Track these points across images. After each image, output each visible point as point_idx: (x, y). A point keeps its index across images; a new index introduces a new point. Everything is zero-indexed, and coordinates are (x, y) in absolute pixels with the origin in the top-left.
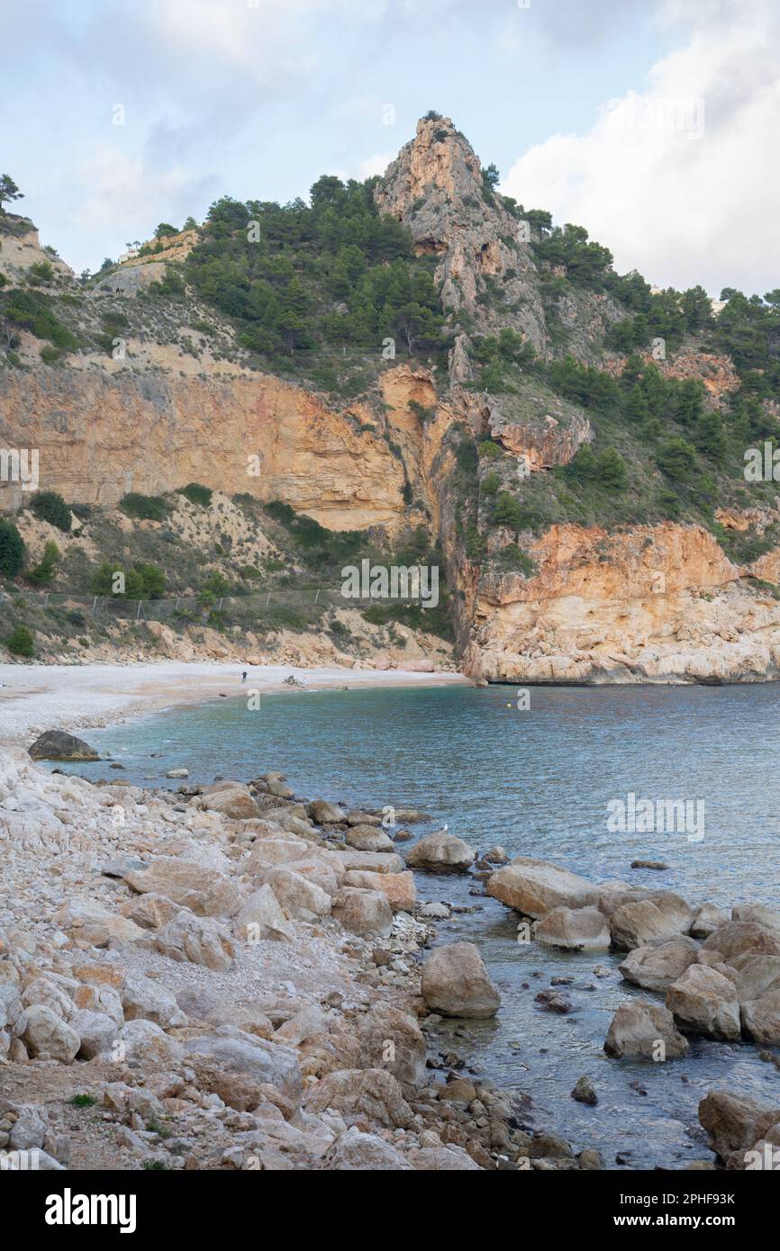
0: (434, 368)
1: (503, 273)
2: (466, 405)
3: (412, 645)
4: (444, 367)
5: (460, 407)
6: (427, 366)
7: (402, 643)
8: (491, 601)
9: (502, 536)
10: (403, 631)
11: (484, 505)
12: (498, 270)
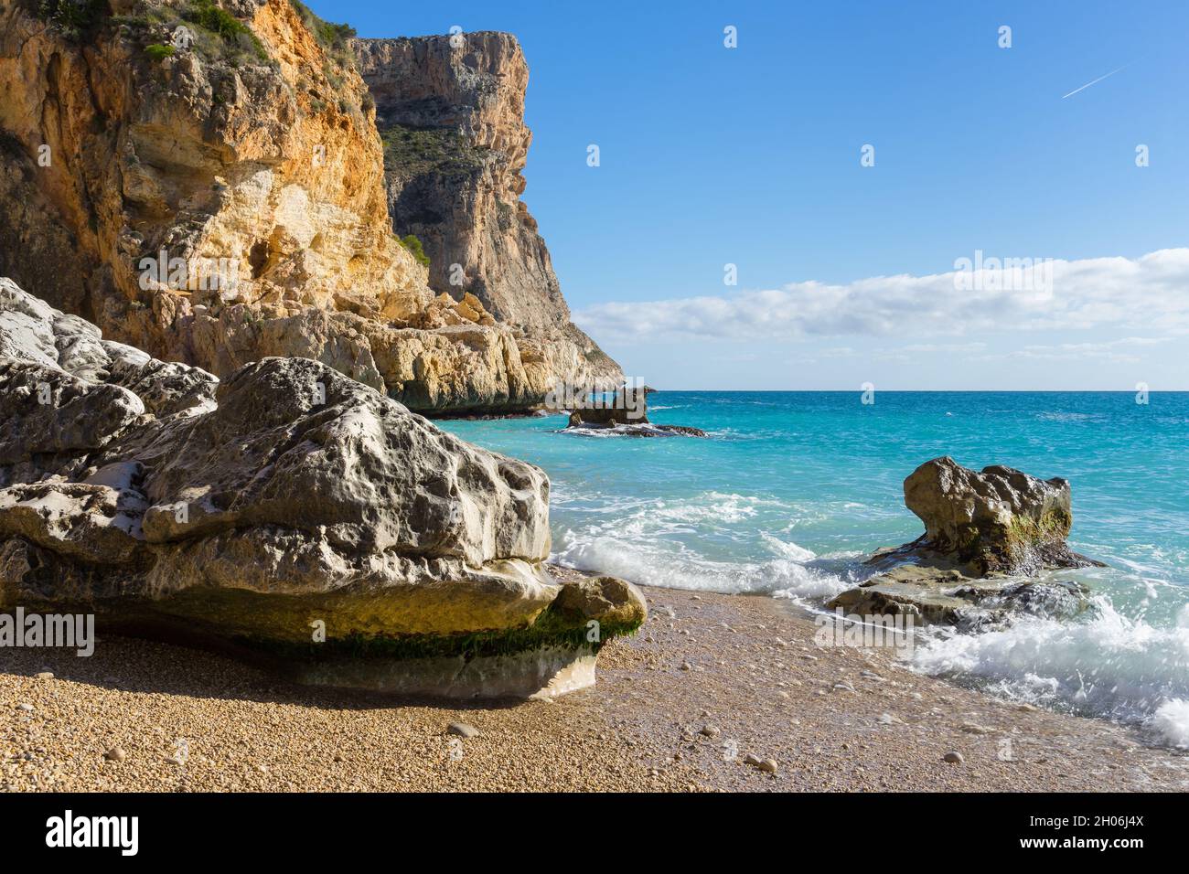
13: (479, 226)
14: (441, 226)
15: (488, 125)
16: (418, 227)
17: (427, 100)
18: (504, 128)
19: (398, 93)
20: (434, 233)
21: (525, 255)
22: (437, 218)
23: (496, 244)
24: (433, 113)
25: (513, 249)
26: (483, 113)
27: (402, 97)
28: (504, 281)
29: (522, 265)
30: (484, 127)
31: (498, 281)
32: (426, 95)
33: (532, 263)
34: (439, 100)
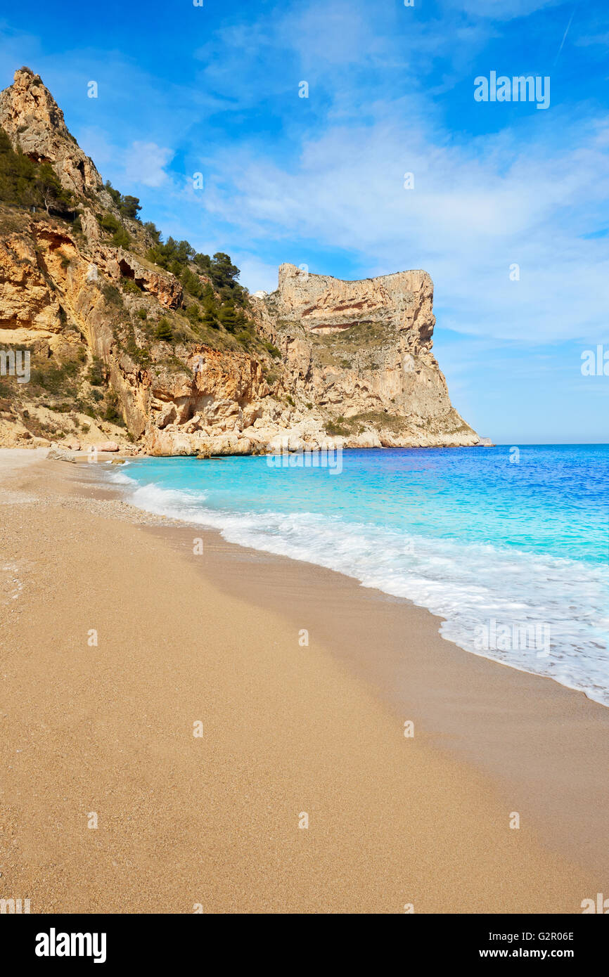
0: (70, 228)
1: (95, 186)
2: (103, 257)
3: (94, 430)
4: (78, 228)
5: (99, 259)
6: (63, 226)
8: (163, 396)
9: (164, 349)
10: (84, 419)
11: (140, 327)
12: (92, 183)
14: (379, 370)
15: (409, 318)
16: (369, 372)
22: (377, 367)
32: (380, 305)
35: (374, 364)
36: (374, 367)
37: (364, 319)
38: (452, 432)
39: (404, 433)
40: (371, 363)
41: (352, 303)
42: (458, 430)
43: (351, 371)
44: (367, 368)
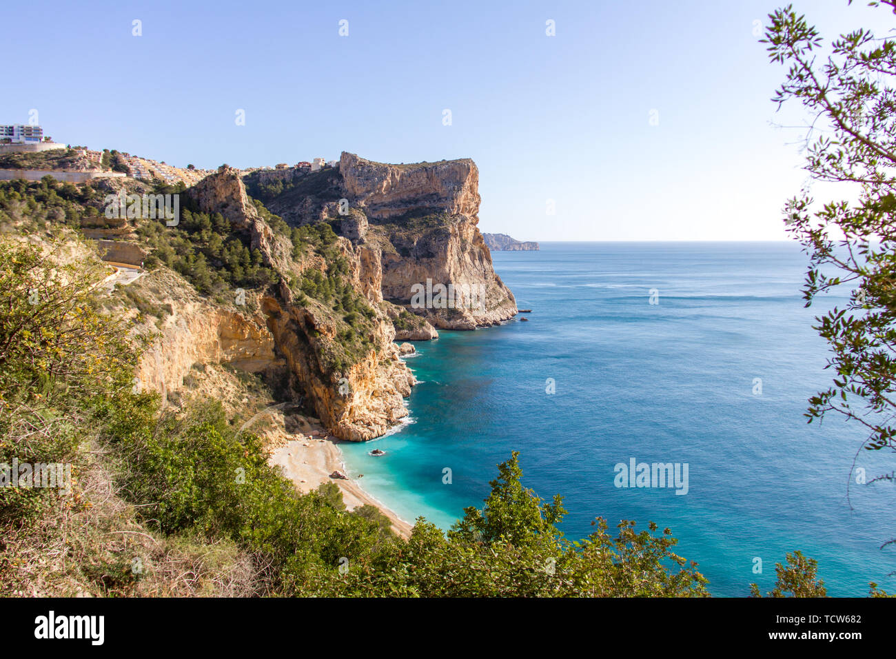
7: (302, 424)
13: (450, 257)
14: (434, 259)
15: (458, 205)
16: (425, 260)
17: (432, 195)
18: (466, 202)
19: (420, 191)
20: (431, 262)
21: (473, 260)
22: (432, 256)
23: (460, 259)
24: (435, 201)
25: (467, 258)
26: (455, 200)
27: (422, 193)
28: (463, 275)
29: (472, 264)
30: (456, 206)
31: (459, 276)
32: (432, 192)
33: (477, 263)
34: (436, 194)
35: (429, 252)
36: (430, 255)
37: (419, 204)
38: (494, 308)
39: (455, 316)
40: (427, 250)
41: (408, 188)
42: (499, 304)
43: (410, 259)
44: (423, 256)
